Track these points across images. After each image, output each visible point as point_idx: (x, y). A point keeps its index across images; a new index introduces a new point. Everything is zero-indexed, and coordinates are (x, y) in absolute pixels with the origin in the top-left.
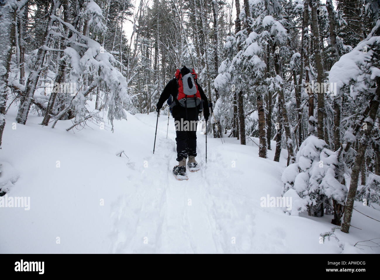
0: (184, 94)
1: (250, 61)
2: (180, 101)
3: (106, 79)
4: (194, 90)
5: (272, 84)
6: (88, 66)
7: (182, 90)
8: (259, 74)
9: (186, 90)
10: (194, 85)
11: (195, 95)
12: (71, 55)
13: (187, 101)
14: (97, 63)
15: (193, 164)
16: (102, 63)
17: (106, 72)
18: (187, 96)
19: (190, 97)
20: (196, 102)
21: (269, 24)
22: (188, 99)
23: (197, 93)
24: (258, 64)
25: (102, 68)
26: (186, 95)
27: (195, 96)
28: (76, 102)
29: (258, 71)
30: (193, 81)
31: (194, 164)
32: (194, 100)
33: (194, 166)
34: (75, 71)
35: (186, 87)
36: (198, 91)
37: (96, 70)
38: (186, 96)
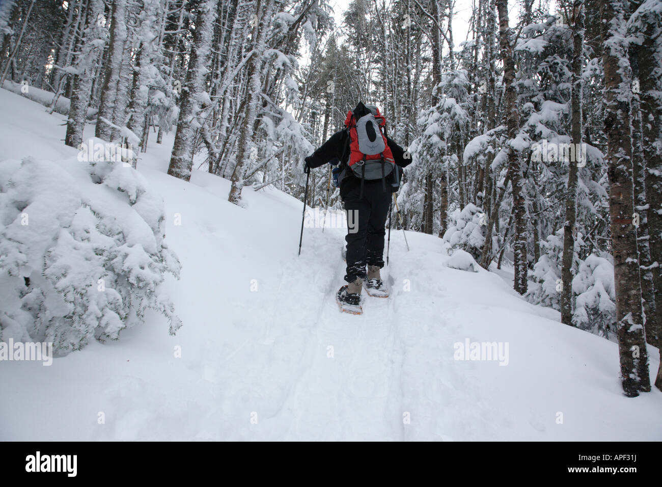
0: (360, 153)
1: (429, 140)
2: (353, 167)
3: (297, 147)
4: (380, 145)
5: (447, 162)
6: (283, 134)
7: (357, 146)
8: (436, 152)
9: (364, 145)
10: (379, 135)
11: (381, 153)
12: (268, 123)
13: (367, 167)
14: (290, 132)
15: (375, 282)
16: (294, 132)
17: (297, 141)
18: (367, 157)
19: (372, 158)
20: (383, 167)
21: (450, 107)
22: (368, 162)
23: (385, 150)
24: (436, 143)
25: (293, 137)
26: (365, 155)
27: (382, 156)
28: (271, 164)
29: (437, 149)
30: (376, 128)
31: (378, 281)
32: (379, 165)
33: (377, 285)
34: (271, 137)
35: (364, 140)
36: (386, 147)
37: (289, 138)
38: (365, 157)
